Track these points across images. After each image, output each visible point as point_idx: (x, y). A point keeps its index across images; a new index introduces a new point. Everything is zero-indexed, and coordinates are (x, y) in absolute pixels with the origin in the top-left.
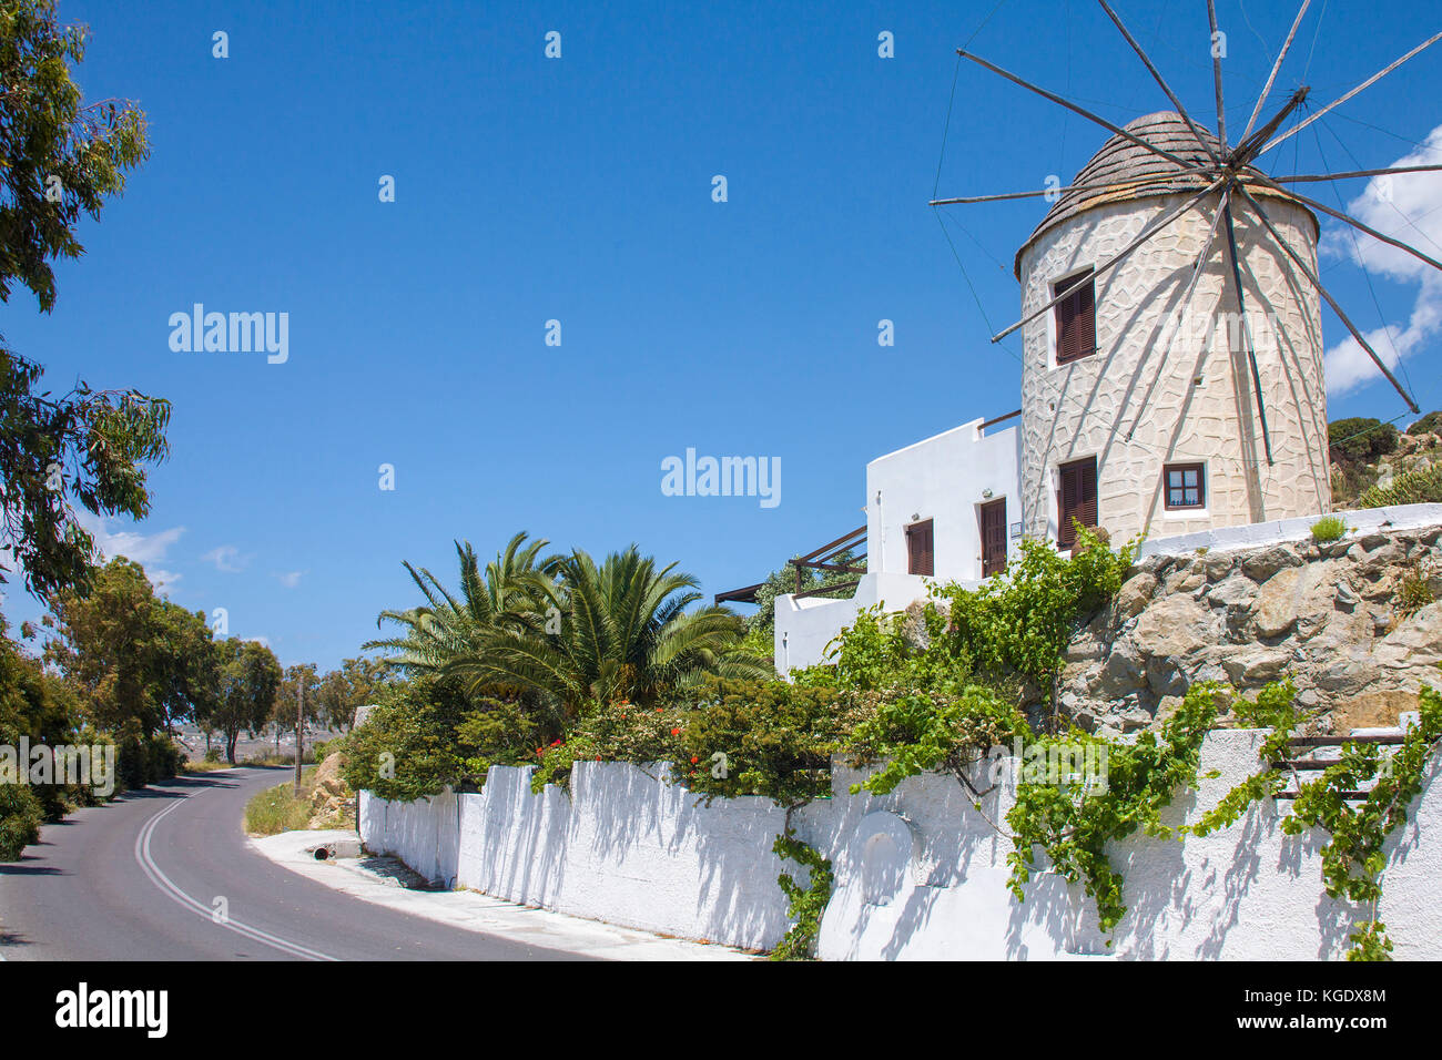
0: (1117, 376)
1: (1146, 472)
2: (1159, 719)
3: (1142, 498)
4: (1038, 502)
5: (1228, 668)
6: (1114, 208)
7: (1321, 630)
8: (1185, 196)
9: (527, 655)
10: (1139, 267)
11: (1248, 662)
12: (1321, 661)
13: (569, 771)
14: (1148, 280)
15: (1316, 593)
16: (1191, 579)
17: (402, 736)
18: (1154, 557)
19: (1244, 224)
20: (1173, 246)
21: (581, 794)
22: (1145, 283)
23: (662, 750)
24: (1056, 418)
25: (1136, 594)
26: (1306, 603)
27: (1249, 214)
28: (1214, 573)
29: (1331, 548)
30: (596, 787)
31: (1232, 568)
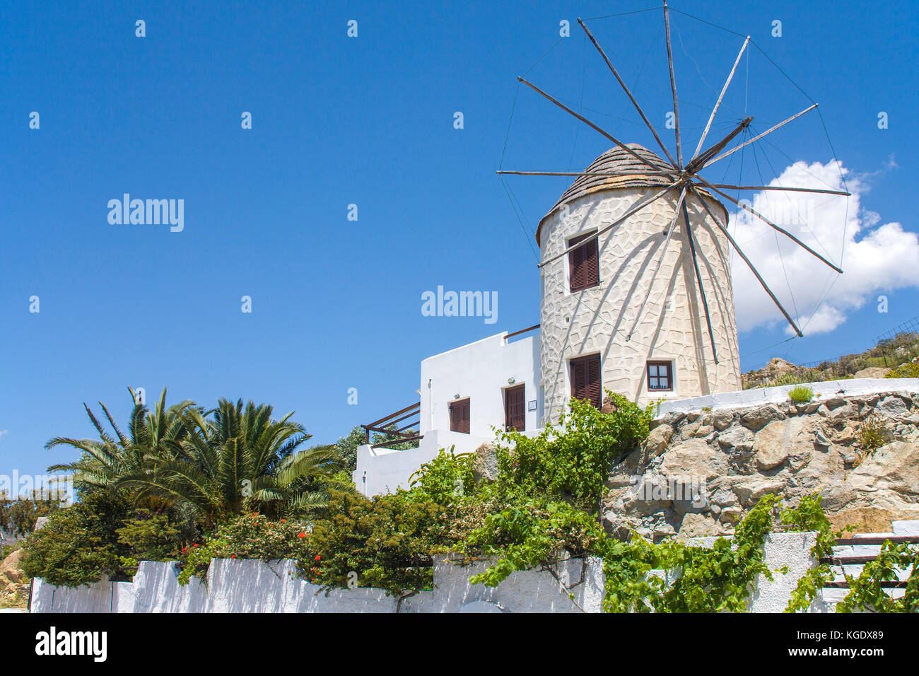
0: (614, 300)
1: (635, 365)
2: (684, 531)
3: (632, 383)
4: (556, 383)
5: (737, 492)
6: (611, 193)
7: (807, 464)
8: (657, 190)
9: (183, 476)
10: (628, 231)
11: (754, 487)
12: (810, 486)
13: (206, 567)
14: (635, 240)
15: (800, 438)
16: (702, 429)
17: (72, 536)
18: (671, 413)
19: (692, 211)
20: (649, 220)
21: (217, 584)
22: (632, 241)
23: (288, 551)
24: (571, 327)
25: (661, 439)
26: (794, 445)
27: (695, 205)
28: (719, 424)
29: (806, 407)
30: (229, 579)
31: (732, 421)
